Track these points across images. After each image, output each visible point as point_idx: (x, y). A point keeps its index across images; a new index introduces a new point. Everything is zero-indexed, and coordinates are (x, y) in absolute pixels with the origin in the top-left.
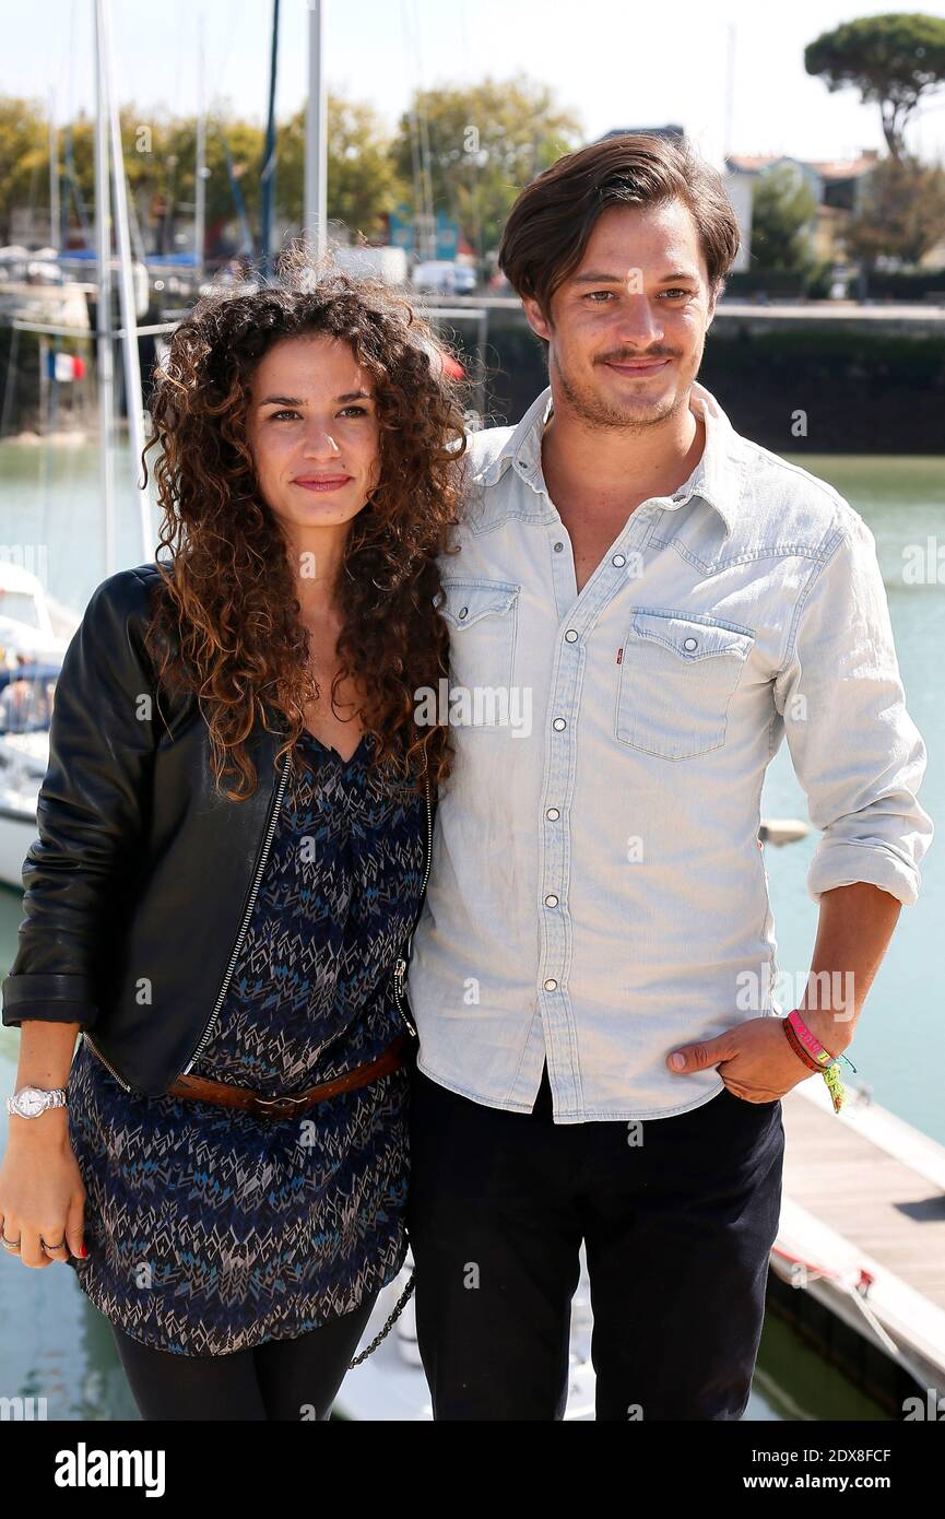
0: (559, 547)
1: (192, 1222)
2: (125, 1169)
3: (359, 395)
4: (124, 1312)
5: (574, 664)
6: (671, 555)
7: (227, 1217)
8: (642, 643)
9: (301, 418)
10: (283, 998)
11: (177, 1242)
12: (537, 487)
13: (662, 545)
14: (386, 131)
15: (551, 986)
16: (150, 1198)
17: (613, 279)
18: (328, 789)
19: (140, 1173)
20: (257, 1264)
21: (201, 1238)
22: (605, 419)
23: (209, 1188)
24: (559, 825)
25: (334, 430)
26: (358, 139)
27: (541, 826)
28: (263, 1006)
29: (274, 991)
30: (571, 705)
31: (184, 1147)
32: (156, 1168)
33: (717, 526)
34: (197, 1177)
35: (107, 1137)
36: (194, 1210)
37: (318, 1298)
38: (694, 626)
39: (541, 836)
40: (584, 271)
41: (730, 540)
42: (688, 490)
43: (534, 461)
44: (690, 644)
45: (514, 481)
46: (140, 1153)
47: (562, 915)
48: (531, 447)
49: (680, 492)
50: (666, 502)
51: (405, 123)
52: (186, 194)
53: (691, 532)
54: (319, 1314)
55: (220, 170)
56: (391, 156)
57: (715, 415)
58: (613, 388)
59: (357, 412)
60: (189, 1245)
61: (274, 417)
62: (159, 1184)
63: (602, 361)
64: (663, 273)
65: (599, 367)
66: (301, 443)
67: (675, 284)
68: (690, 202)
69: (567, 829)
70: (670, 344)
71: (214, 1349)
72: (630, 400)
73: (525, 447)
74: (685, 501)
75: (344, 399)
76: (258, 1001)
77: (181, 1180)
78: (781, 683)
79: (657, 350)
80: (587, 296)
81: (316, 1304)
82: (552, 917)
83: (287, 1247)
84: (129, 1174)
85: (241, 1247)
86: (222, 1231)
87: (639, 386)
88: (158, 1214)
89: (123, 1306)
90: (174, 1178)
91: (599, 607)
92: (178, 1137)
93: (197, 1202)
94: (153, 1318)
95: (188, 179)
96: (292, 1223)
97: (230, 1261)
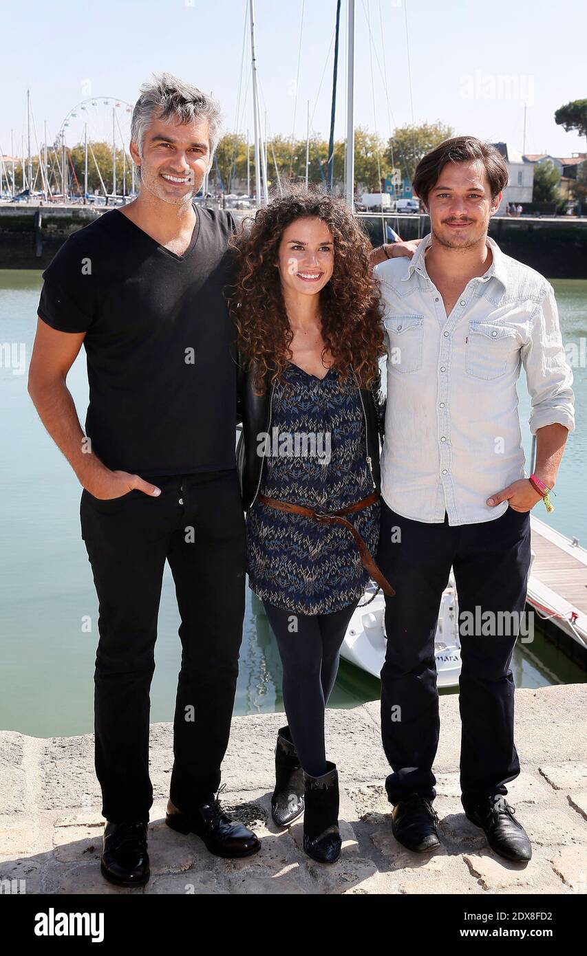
0: (437, 300)
1: (292, 563)
2: (267, 542)
3: (328, 243)
4: (270, 596)
5: (448, 345)
6: (483, 299)
7: (305, 562)
8: (475, 334)
9: (304, 250)
10: (310, 476)
11: (288, 570)
12: (425, 277)
13: (480, 296)
14: (384, 145)
15: (445, 472)
16: (276, 554)
17: (448, 189)
18: (315, 391)
19: (273, 544)
20: (317, 580)
21: (296, 569)
22: (447, 245)
23: (299, 551)
24: (445, 409)
25: (318, 257)
26: (372, 149)
27: (437, 410)
28: (303, 479)
29: (306, 473)
30: (447, 361)
31: (289, 535)
32: (279, 543)
33: (501, 288)
34: (294, 546)
35: (260, 530)
36: (293, 559)
37: (348, 593)
38: (495, 326)
39: (438, 414)
40: (438, 186)
41: (506, 294)
42: (489, 274)
43: (423, 267)
44: (495, 334)
45: (416, 276)
46: (273, 537)
47: (447, 444)
48: (421, 261)
49: (485, 275)
50: (481, 279)
51: (391, 141)
52: (302, 172)
53: (490, 290)
54: (349, 599)
55: (315, 162)
56: (384, 156)
57: (494, 245)
58: (448, 233)
59: (326, 249)
60: (292, 571)
61: (293, 248)
62: (281, 549)
63: (445, 221)
64: (470, 187)
65: (444, 224)
66: (303, 259)
67: (473, 192)
68: (485, 162)
69: (448, 410)
70: (470, 216)
71: (306, 612)
72: (454, 237)
73: (419, 262)
74: (489, 279)
75: (322, 244)
76: (301, 478)
77: (288, 547)
78: (525, 348)
79: (464, 218)
80: (439, 195)
81: (347, 595)
82: (443, 445)
83: (325, 572)
84: (269, 544)
85: (311, 574)
86: (304, 567)
87: (458, 232)
88: (280, 560)
89: (270, 594)
90: (286, 547)
91: (457, 322)
92: (287, 531)
93: (294, 555)
94: (281, 599)
95: (302, 166)
96: (324, 563)
97: (307, 579)
